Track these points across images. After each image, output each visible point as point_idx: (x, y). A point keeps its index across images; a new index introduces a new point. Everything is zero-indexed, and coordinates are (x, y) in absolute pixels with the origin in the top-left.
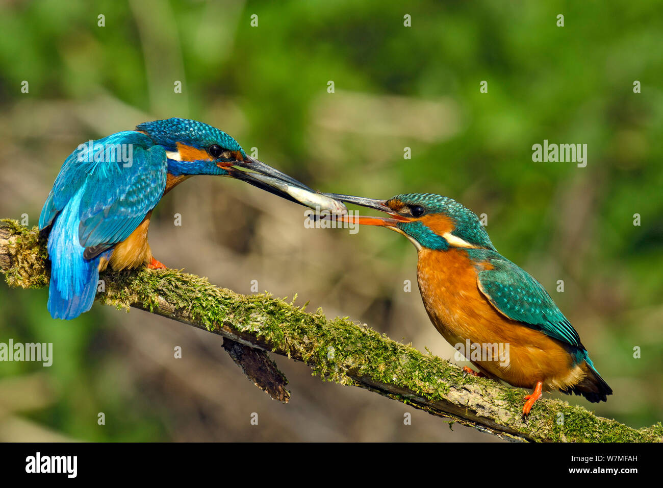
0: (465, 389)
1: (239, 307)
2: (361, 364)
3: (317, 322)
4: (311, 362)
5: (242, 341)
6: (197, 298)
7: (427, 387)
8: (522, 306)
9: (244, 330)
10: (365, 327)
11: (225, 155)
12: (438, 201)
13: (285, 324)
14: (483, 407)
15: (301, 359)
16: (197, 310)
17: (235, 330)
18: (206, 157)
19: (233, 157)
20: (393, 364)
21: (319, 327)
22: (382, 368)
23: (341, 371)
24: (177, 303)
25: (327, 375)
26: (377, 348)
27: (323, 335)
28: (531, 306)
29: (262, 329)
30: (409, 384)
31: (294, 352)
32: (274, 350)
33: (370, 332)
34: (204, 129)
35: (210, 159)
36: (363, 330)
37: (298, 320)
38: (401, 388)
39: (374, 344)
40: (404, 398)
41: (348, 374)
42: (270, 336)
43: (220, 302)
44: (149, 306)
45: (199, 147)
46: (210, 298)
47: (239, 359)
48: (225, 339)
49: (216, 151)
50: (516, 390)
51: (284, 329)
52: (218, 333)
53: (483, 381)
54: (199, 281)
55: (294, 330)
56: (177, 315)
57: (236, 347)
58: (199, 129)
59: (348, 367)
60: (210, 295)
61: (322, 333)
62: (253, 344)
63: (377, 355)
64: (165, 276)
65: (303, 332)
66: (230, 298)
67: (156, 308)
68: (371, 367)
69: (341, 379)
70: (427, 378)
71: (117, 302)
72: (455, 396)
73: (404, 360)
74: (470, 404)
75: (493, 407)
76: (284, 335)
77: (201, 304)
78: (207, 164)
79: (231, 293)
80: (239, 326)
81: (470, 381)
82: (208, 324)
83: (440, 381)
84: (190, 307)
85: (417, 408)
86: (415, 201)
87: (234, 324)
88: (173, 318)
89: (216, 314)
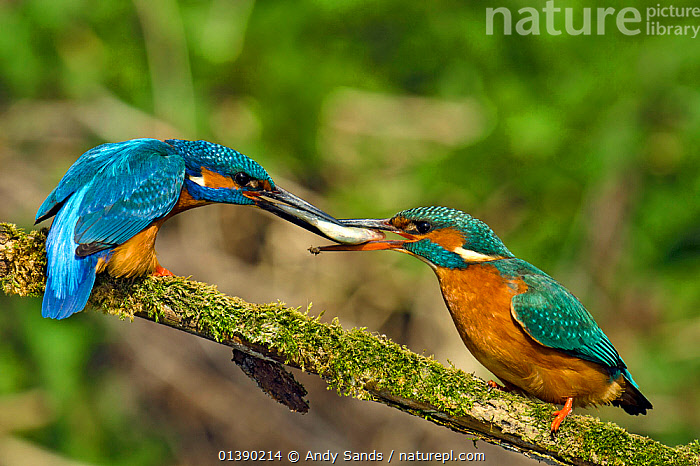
0: (490, 404)
1: (249, 316)
2: (379, 378)
3: (332, 332)
4: (326, 376)
5: (253, 353)
6: (205, 307)
7: (450, 402)
8: (558, 331)
9: (255, 341)
10: (384, 338)
11: (252, 184)
12: (445, 215)
13: (298, 335)
14: (509, 424)
15: (315, 372)
16: (206, 320)
17: (245, 341)
18: (231, 185)
19: (261, 186)
20: (413, 377)
21: (334, 338)
22: (402, 382)
23: (358, 384)
24: (184, 312)
25: (343, 389)
26: (396, 361)
27: (339, 347)
28: (567, 331)
29: (274, 340)
30: (431, 399)
31: (308, 364)
32: (286, 362)
33: (390, 344)
34: (232, 155)
35: (236, 188)
36: (381, 341)
37: (313, 331)
38: (421, 403)
39: (393, 356)
40: (425, 414)
41: (365, 388)
42: (283, 348)
43: (229, 312)
44: (154, 316)
45: (225, 174)
46: (219, 308)
47: (252, 372)
48: (235, 351)
49: (242, 179)
50: (544, 405)
51: (298, 340)
52: (227, 345)
53: (509, 396)
54: (207, 289)
55: (308, 341)
56: (185, 325)
57: (247, 359)
58: (225, 155)
59: (365, 380)
60: (219, 304)
61: (338, 344)
62: (265, 356)
63: (396, 368)
64: (171, 284)
65: (318, 344)
66: (240, 307)
67: (161, 318)
68: (390, 381)
69: (358, 394)
70: (449, 393)
71: (120, 311)
72: (479, 412)
73: (425, 374)
74: (495, 420)
75: (519, 423)
76: (297, 347)
77: (210, 314)
78: (232, 193)
79: (242, 303)
80: (249, 336)
81: (496, 396)
82: (217, 334)
83: (463, 395)
84: (198, 317)
85: (438, 424)
86: (420, 217)
87: (244, 334)
88: (179, 328)
89: (226, 325)
